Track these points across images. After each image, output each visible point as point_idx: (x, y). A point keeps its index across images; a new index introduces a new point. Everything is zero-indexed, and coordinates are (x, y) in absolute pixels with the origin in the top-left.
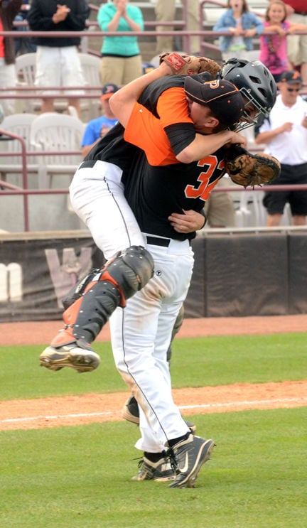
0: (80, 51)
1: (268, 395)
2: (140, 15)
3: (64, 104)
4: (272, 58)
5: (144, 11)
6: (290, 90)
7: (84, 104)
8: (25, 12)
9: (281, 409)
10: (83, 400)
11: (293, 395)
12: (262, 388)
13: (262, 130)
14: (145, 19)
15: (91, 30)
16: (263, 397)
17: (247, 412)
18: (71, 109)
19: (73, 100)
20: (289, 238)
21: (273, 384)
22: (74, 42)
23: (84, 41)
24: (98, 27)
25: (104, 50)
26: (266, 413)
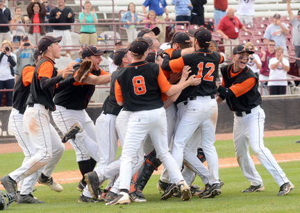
0: (71, 31)
2: (96, 17)
3: (65, 53)
7: (72, 53)
8: (48, 15)
10: (75, 173)
14: (98, 18)
15: (75, 22)
18: (68, 54)
19: (68, 51)
22: (68, 28)
23: (72, 27)
24: (78, 21)
25: (81, 31)
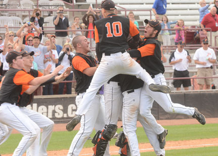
1: (179, 145)
4: (180, 38)
5: (139, 22)
6: (181, 47)
9: (183, 149)
11: (187, 145)
12: (177, 143)
13: (172, 61)
16: (177, 145)
17: (172, 150)
20: (185, 94)
21: (180, 141)
26: (178, 150)
